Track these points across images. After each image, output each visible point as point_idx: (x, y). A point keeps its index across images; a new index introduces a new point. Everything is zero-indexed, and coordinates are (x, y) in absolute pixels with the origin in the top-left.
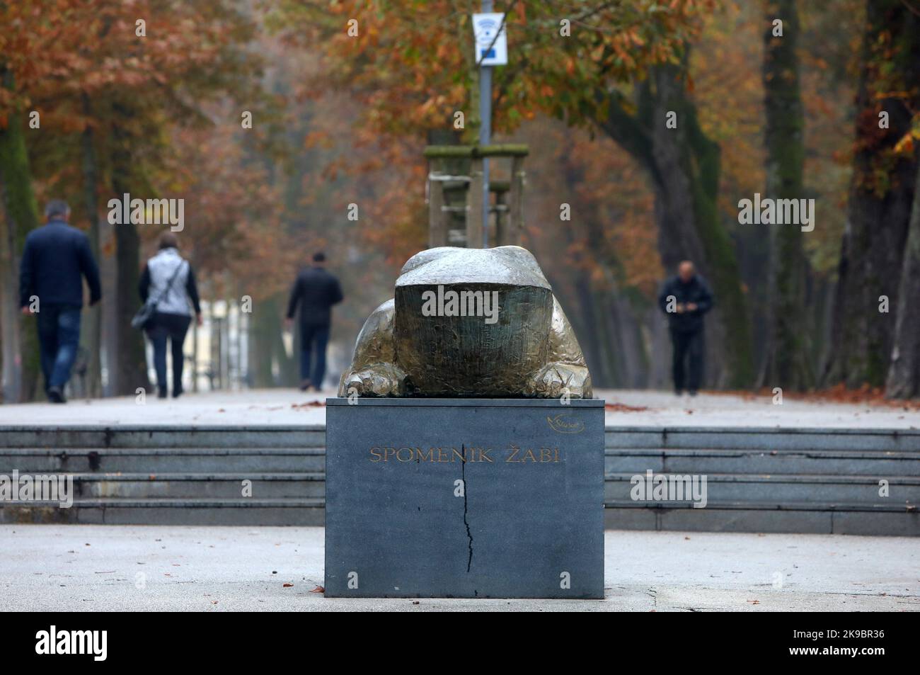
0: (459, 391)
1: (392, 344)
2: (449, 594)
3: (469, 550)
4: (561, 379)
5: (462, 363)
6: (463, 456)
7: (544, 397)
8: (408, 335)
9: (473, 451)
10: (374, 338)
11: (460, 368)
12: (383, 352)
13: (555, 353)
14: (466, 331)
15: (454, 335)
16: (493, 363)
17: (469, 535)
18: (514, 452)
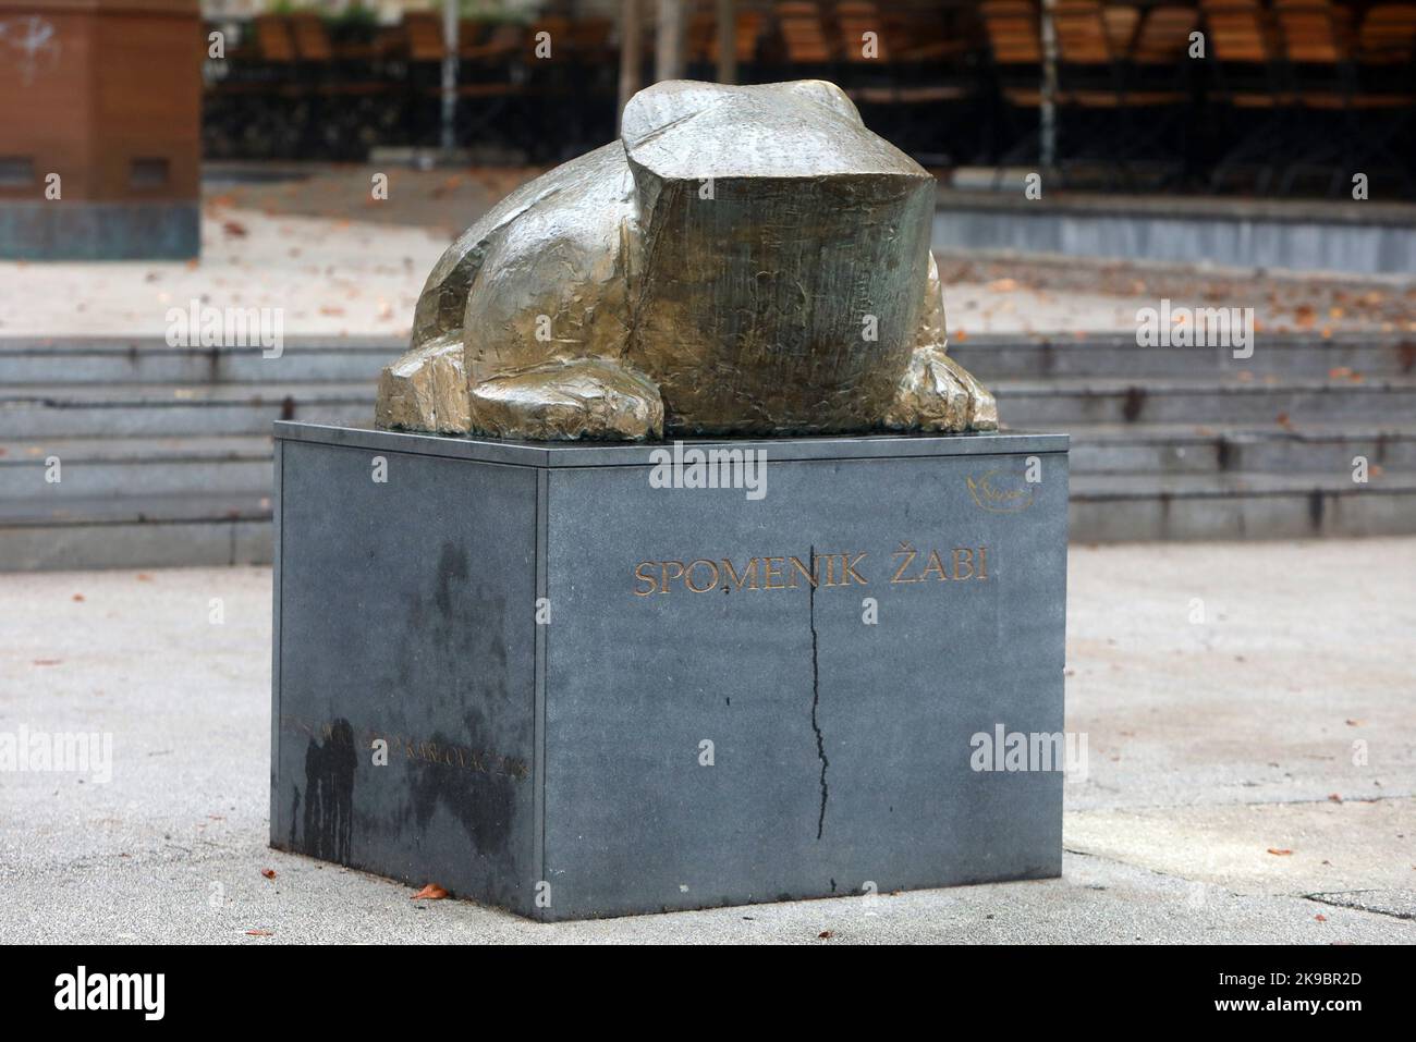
0: (780, 421)
1: (623, 313)
2: (782, 892)
3: (821, 789)
4: (967, 390)
5: (806, 358)
6: (812, 574)
7: (939, 431)
8: (680, 293)
9: (830, 563)
10: (577, 299)
11: (798, 371)
12: (598, 330)
13: (926, 328)
14: (826, 285)
15: (801, 296)
16: (862, 356)
17: (821, 754)
18: (906, 561)
